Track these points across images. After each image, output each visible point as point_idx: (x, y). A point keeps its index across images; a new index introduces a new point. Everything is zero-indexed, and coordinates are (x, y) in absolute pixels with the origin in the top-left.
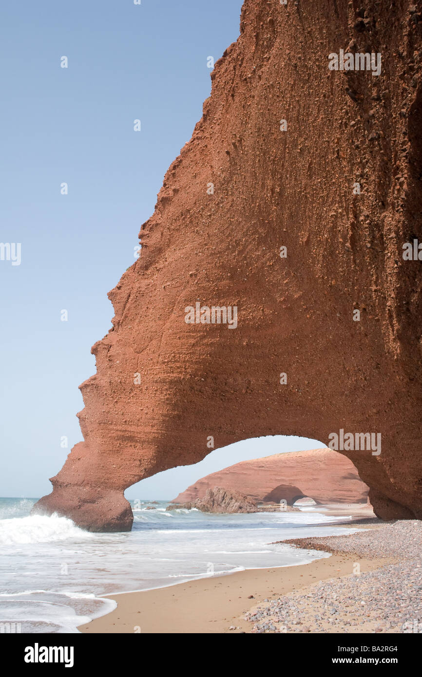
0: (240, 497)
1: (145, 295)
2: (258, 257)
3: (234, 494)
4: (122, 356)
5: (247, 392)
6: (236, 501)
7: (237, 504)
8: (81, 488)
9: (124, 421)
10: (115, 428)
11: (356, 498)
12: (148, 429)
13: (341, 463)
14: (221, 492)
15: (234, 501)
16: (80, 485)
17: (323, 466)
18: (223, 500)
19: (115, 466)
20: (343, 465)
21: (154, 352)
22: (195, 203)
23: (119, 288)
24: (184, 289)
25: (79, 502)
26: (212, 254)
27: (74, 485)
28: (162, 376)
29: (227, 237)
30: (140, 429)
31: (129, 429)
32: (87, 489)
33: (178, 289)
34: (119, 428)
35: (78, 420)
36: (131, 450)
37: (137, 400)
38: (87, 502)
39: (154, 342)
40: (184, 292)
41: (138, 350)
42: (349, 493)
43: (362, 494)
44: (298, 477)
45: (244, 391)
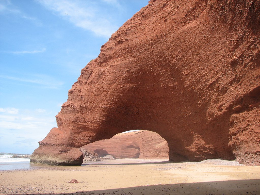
0: (93, 153)
1: (102, 74)
2: (158, 71)
3: (90, 152)
4: (87, 96)
5: (136, 114)
6: (91, 155)
7: (92, 156)
8: (60, 146)
9: (85, 121)
10: (80, 124)
11: (132, 156)
12: (95, 125)
13: (127, 140)
14: (85, 150)
15: (90, 155)
16: (60, 145)
17: (119, 141)
18: (85, 154)
19: (77, 138)
20: (128, 141)
21: (104, 96)
22: (135, 46)
23: (87, 68)
24: (123, 75)
25: (60, 152)
26: (138, 65)
27: (57, 145)
28: (106, 106)
29: (147, 61)
30: (92, 125)
31: (86, 124)
32: (63, 147)
33: (120, 75)
34: (82, 124)
35: (56, 118)
36: (85, 133)
37: (92, 114)
38: (63, 152)
39: (105, 93)
40: (122, 76)
41: (96, 95)
42: (130, 154)
43: (136, 154)
44: (106, 146)
45: (135, 113)
